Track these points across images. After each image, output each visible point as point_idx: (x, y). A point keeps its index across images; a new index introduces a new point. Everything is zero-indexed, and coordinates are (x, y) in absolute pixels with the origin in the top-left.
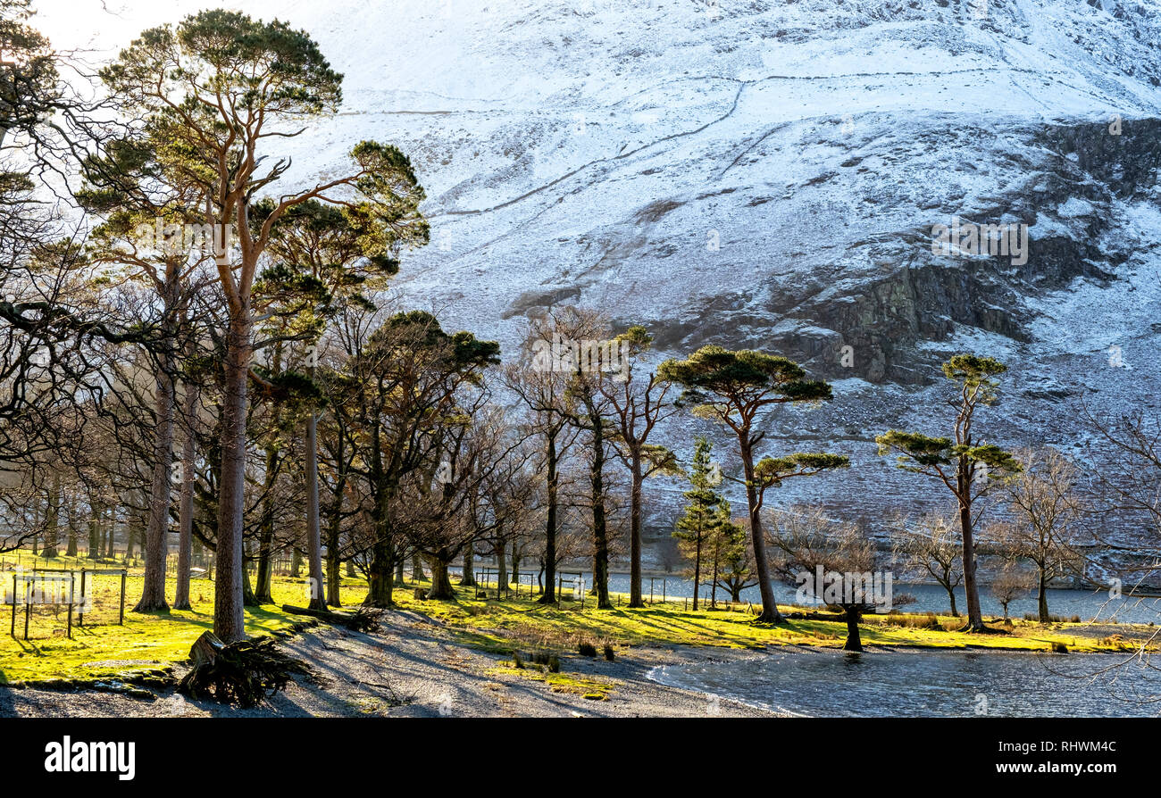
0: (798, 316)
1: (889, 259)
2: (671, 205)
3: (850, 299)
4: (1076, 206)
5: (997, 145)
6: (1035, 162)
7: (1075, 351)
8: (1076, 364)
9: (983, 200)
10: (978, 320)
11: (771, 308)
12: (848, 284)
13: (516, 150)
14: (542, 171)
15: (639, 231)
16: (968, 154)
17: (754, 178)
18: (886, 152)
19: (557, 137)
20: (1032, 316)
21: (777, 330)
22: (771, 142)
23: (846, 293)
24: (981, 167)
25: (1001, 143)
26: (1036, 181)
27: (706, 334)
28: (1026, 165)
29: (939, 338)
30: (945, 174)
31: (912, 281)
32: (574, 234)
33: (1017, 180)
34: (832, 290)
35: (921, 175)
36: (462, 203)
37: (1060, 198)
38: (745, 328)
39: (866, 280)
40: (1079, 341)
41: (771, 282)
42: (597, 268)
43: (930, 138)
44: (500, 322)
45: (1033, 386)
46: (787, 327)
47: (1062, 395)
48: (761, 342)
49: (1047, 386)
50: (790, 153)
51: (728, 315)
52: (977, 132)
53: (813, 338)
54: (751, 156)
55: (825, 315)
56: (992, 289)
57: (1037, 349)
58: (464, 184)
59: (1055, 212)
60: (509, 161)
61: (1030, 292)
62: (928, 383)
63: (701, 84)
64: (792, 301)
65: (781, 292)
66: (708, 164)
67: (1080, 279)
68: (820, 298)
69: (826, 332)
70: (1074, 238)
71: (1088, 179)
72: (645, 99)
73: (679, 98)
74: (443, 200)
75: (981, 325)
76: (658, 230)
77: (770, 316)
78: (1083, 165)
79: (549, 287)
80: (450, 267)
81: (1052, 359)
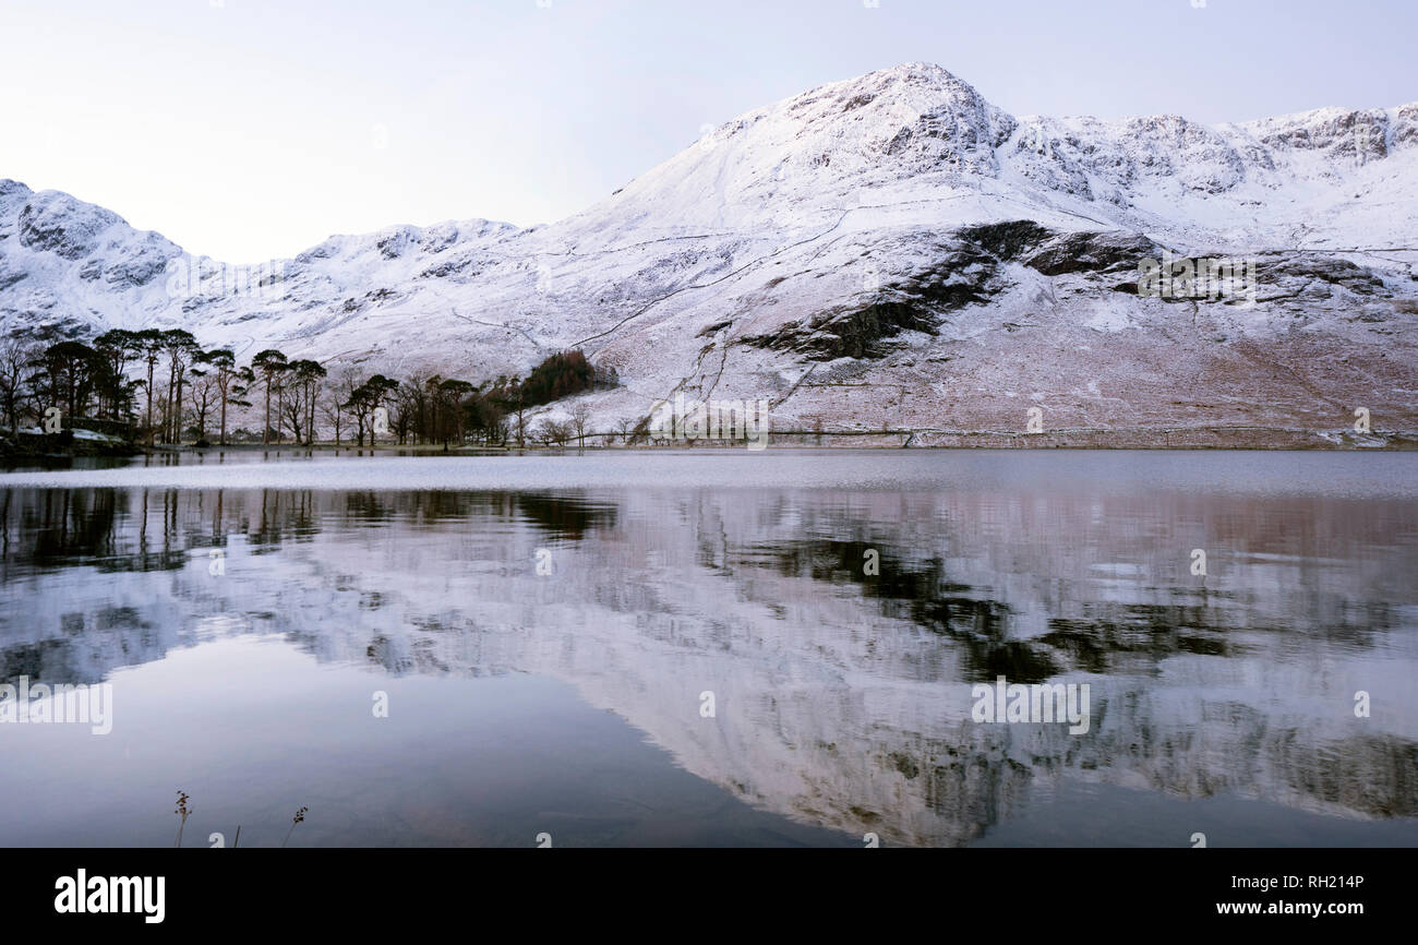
0: (823, 330)
1: (867, 301)
2: (782, 279)
3: (846, 321)
4: (976, 267)
5: (936, 241)
6: (954, 248)
7: (958, 338)
8: (957, 345)
9: (922, 269)
10: (913, 326)
11: (811, 327)
12: (846, 314)
13: (726, 255)
14: (736, 265)
15: (764, 293)
16: (920, 246)
17: (820, 264)
18: (881, 248)
19: (746, 247)
20: (941, 323)
21: (813, 337)
22: (834, 246)
23: (845, 318)
24: (925, 252)
25: (938, 240)
26: (952, 257)
27: (781, 340)
28: (949, 250)
29: (892, 336)
30: (906, 257)
31: (878, 311)
32: (737, 296)
33: (943, 257)
34: (839, 317)
35: (894, 259)
36: (698, 283)
37: (968, 264)
38: (798, 337)
39: (854, 312)
40: (963, 333)
41: (813, 314)
42: (742, 312)
43: (903, 240)
44: (694, 340)
45: (932, 357)
46: (818, 335)
47: (945, 360)
48: (805, 343)
49: (939, 357)
50: (841, 250)
51: (791, 331)
52: (929, 235)
53: (828, 340)
54: (823, 253)
55: (834, 329)
56: (920, 311)
57: (940, 339)
58: (701, 273)
59: (961, 272)
60: (723, 260)
61: (943, 311)
62: (883, 357)
63: (827, 214)
64: (820, 323)
65: (816, 319)
66: (805, 257)
67: (971, 303)
68: (833, 321)
69: (835, 337)
70: (969, 283)
71: (985, 253)
72: (798, 223)
73: (814, 221)
74: (691, 281)
75: (914, 329)
76: (774, 292)
77: (810, 330)
78: (984, 246)
79: (718, 322)
80: (679, 315)
81: (947, 343)
